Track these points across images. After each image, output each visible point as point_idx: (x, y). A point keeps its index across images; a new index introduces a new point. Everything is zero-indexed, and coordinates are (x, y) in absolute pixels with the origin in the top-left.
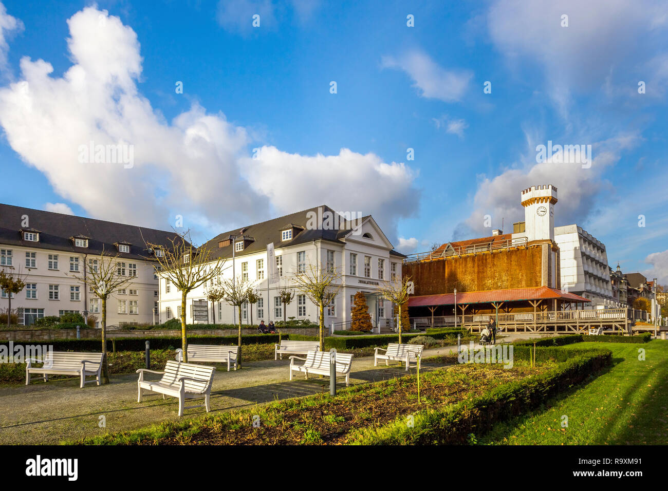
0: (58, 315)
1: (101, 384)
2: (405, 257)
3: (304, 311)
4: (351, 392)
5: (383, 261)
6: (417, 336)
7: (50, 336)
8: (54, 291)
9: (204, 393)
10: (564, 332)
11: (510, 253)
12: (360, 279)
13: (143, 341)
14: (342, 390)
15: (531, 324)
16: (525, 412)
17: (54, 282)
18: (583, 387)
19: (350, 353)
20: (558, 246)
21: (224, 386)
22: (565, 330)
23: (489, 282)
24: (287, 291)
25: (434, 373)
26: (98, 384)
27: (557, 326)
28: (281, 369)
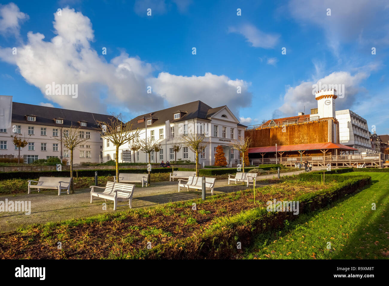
0: (46, 159)
1: (70, 194)
2: (247, 127)
3: (187, 156)
4: (214, 198)
5: (233, 129)
6: (254, 168)
7: (41, 169)
8: (44, 146)
9: (129, 198)
10: (342, 166)
11: (309, 125)
12: (220, 139)
13: (94, 172)
14: (209, 197)
15: (322, 162)
16: (318, 209)
17: (44, 142)
18: (353, 196)
19: (214, 177)
20: (338, 121)
21: (140, 195)
22: (342, 165)
23: (296, 140)
24: (177, 145)
25: (263, 188)
26: (68, 194)
27: (338, 163)
28: (173, 186)
